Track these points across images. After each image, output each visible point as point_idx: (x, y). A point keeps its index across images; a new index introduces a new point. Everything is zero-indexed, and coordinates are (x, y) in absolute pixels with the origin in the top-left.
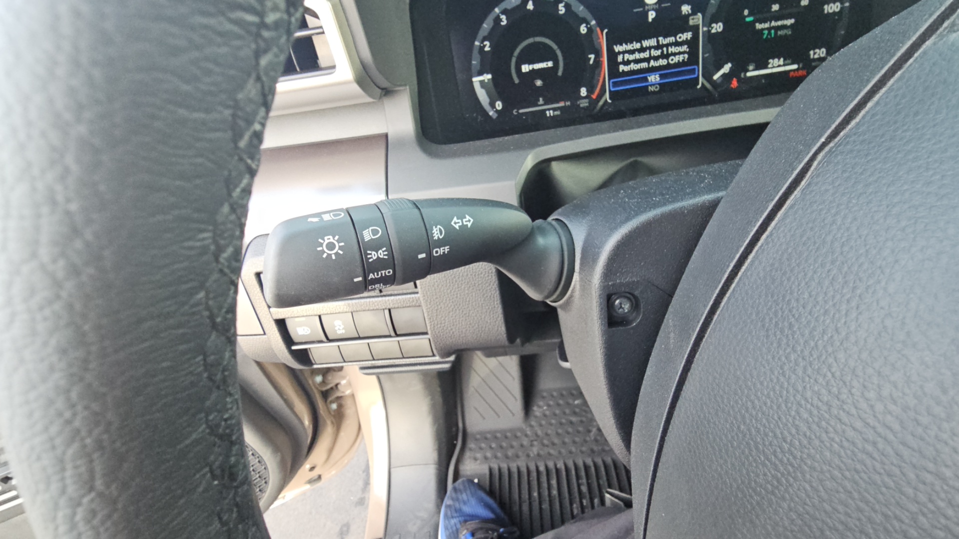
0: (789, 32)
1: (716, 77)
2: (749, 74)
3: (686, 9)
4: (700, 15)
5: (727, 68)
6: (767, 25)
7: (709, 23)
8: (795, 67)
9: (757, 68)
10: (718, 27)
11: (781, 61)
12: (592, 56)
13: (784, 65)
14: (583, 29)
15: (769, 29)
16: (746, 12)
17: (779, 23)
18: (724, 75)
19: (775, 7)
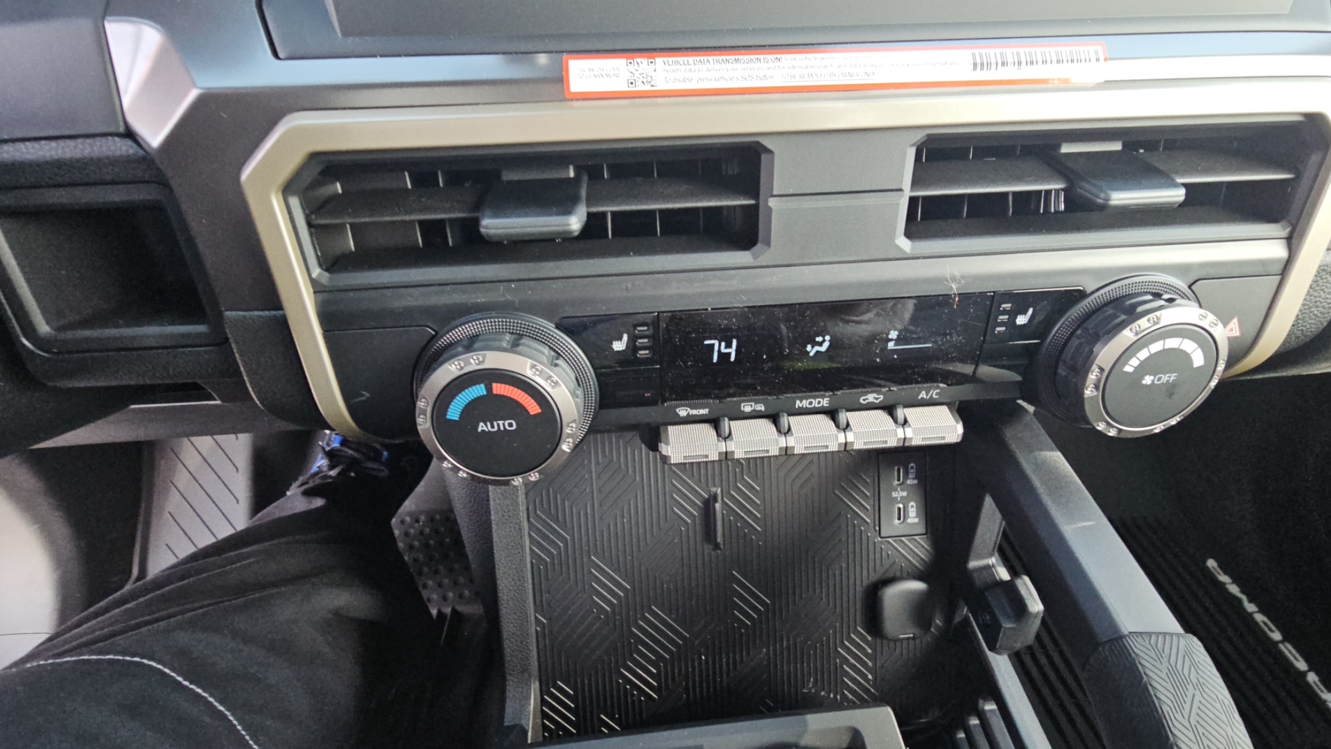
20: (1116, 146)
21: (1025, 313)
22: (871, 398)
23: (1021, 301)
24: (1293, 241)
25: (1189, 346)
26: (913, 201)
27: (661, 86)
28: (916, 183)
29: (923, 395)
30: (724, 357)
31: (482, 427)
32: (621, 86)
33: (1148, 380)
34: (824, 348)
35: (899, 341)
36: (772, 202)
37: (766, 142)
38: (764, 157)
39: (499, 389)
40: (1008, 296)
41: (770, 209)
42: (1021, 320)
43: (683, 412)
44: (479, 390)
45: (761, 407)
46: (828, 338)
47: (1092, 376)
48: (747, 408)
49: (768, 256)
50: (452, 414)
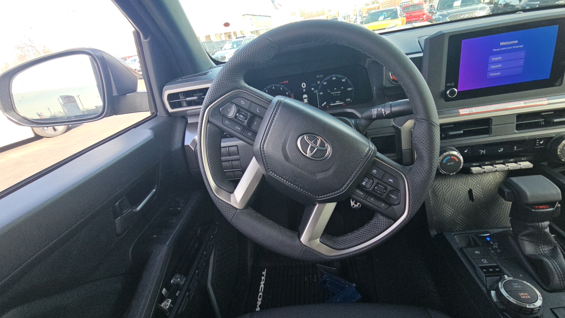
20: (552, 113)
21: (542, 141)
22: (512, 160)
23: (541, 139)
26: (516, 124)
27: (474, 112)
28: (517, 121)
29: (522, 159)
30: (483, 153)
31: (448, 164)
32: (468, 112)
34: (502, 150)
35: (516, 149)
36: (492, 126)
37: (491, 118)
38: (491, 120)
39: (452, 157)
40: (538, 138)
41: (492, 128)
42: (541, 143)
43: (474, 164)
44: (449, 157)
45: (489, 163)
46: (502, 149)
47: (559, 150)
48: (487, 163)
49: (491, 135)
50: (444, 162)
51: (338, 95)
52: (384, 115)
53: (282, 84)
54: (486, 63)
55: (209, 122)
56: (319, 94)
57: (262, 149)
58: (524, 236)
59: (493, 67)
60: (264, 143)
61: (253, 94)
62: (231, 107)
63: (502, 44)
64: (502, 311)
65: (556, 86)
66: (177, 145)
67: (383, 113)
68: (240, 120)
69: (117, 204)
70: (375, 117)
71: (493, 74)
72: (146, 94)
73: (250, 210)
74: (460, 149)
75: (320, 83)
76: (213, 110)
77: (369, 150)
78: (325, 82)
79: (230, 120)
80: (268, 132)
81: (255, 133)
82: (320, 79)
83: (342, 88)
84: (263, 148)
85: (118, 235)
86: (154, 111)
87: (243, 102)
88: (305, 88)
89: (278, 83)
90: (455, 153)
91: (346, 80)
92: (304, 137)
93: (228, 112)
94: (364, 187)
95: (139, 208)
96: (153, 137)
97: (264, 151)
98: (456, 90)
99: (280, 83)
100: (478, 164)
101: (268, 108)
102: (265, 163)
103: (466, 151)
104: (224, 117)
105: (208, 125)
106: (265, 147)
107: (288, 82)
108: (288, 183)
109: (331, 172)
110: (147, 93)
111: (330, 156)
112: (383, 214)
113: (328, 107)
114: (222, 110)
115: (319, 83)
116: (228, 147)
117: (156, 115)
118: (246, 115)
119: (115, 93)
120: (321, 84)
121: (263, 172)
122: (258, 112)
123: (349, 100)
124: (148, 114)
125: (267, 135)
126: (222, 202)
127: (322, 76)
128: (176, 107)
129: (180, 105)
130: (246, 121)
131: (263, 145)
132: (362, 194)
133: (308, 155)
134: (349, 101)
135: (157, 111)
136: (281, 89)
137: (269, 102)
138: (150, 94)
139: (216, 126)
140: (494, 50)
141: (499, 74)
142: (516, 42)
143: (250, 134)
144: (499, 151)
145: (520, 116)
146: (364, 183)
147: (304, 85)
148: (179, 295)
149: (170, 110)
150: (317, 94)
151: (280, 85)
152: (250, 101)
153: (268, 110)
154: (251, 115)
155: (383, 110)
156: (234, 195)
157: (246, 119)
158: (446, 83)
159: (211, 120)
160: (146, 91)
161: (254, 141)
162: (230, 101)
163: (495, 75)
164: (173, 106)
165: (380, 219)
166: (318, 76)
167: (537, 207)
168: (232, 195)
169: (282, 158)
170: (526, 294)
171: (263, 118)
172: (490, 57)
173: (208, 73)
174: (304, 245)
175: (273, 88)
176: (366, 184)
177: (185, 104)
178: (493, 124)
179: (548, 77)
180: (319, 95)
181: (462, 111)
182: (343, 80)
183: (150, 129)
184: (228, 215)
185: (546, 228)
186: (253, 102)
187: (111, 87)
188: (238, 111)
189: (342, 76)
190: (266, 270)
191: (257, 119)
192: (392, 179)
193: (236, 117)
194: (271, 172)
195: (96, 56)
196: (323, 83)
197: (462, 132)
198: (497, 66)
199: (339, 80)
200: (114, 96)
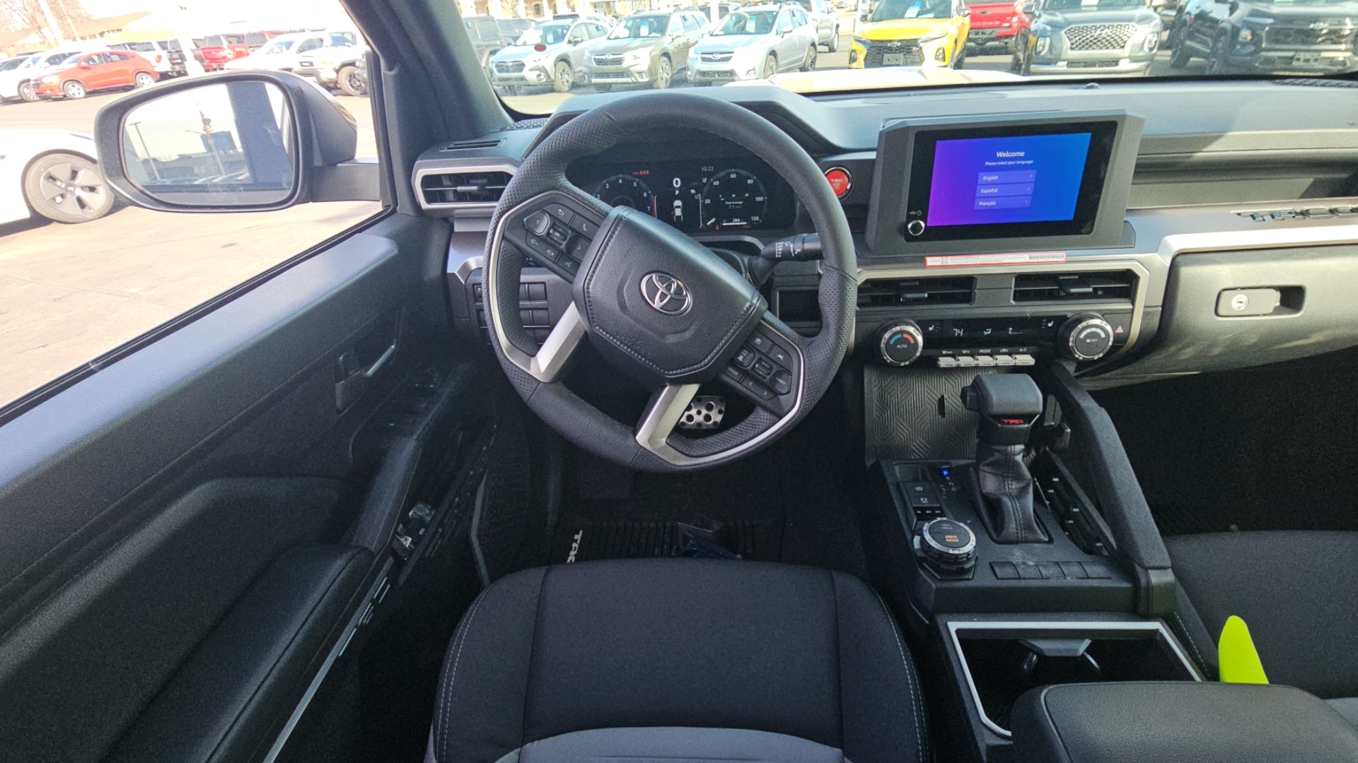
0: (740, 207)
1: (708, 224)
2: (724, 224)
3: (693, 191)
4: (699, 195)
5: (713, 220)
6: (730, 203)
7: (704, 199)
8: (745, 223)
9: (727, 222)
10: (708, 201)
11: (739, 220)
12: (649, 207)
13: (740, 222)
14: (645, 195)
15: (732, 205)
16: (720, 196)
17: (736, 203)
18: (712, 223)
19: (734, 196)
20: (1077, 277)
21: (1050, 322)
22: (1004, 350)
23: (1049, 319)
24: (1133, 303)
25: (1099, 331)
26: (1015, 292)
27: (950, 264)
28: (1015, 287)
29: (1021, 350)
30: (959, 334)
31: (898, 346)
32: (940, 264)
33: (1088, 341)
34: (989, 333)
35: (1012, 331)
36: (976, 291)
37: (976, 277)
38: (975, 280)
39: (905, 336)
40: (1043, 318)
41: (975, 293)
42: (1050, 325)
43: (944, 352)
44: (900, 336)
45: (968, 352)
46: (990, 329)
47: (1071, 339)
48: (964, 352)
49: (974, 305)
50: (892, 342)
51: (737, 207)
52: (793, 254)
53: (636, 176)
54: (973, 184)
55: (504, 238)
56: (704, 201)
57: (586, 290)
58: (988, 465)
59: (985, 191)
60: (590, 280)
61: (580, 201)
62: (541, 219)
63: (999, 155)
64: (921, 560)
65: (1083, 234)
66: (433, 271)
67: (792, 250)
68: (555, 241)
69: (341, 358)
70: (780, 256)
71: (985, 204)
72: (377, 168)
73: (560, 386)
74: (923, 325)
75: (707, 181)
76: (511, 221)
77: (750, 306)
78: (716, 180)
79: (539, 238)
80: (597, 264)
81: (577, 264)
82: (709, 175)
83: (747, 195)
84: (588, 288)
85: (339, 412)
86: (390, 201)
87: (561, 212)
88: (679, 189)
89: (631, 174)
90: (911, 329)
91: (754, 181)
92: (652, 277)
93: (537, 226)
94: (741, 364)
95: (370, 372)
96: (396, 252)
97: (588, 293)
98: (923, 224)
99: (634, 173)
100: (950, 352)
101: (602, 226)
102: (589, 312)
103: (931, 329)
104: (530, 232)
105: (503, 243)
106: (591, 286)
107: (648, 172)
108: (624, 348)
109: (688, 335)
110: (378, 166)
111: (689, 310)
112: (765, 409)
113: (717, 228)
114: (527, 220)
115: (705, 180)
116: (529, 283)
117: (394, 211)
118: (565, 233)
119: (318, 162)
120: (709, 183)
121: (585, 326)
122: (585, 230)
123: (757, 218)
124: (378, 207)
125: (596, 268)
126: (517, 369)
127: (711, 169)
128: (435, 201)
129: (442, 198)
130: (564, 243)
131: (589, 284)
132: (736, 374)
133: (655, 306)
134: (756, 221)
135: (396, 204)
136: (635, 185)
137: (604, 216)
138: (385, 169)
139: (517, 247)
140: (987, 163)
141: (993, 203)
142: (1022, 154)
143: (569, 264)
144: (985, 333)
145: (1022, 279)
146: (740, 358)
147: (677, 183)
148: (424, 533)
149: (425, 205)
150: (701, 201)
151: (633, 178)
152: (573, 210)
153: (600, 229)
154: (574, 234)
155: (792, 246)
156: (537, 360)
157: (564, 240)
158: (909, 210)
159: (508, 235)
160: (377, 161)
161: (575, 276)
162: (540, 208)
163: (987, 206)
164: (430, 198)
165: (760, 415)
166: (705, 169)
167: (1006, 421)
168: (533, 359)
169: (617, 307)
170: (955, 537)
171: (591, 241)
172: (980, 174)
173: (499, 141)
174: (641, 446)
175: (620, 181)
176: (743, 359)
177: (451, 196)
178: (977, 287)
179: (1071, 218)
180: (704, 204)
181: (931, 261)
182: (750, 181)
183: (386, 237)
184: (525, 391)
185: (1019, 454)
186: (578, 213)
187: (311, 148)
188: (553, 226)
189: (749, 174)
190: (581, 532)
191: (582, 242)
192: (782, 355)
193: (548, 234)
194: (597, 328)
195: (287, 86)
196: (713, 183)
197: (926, 295)
198: (990, 191)
199: (741, 180)
200: (315, 167)
